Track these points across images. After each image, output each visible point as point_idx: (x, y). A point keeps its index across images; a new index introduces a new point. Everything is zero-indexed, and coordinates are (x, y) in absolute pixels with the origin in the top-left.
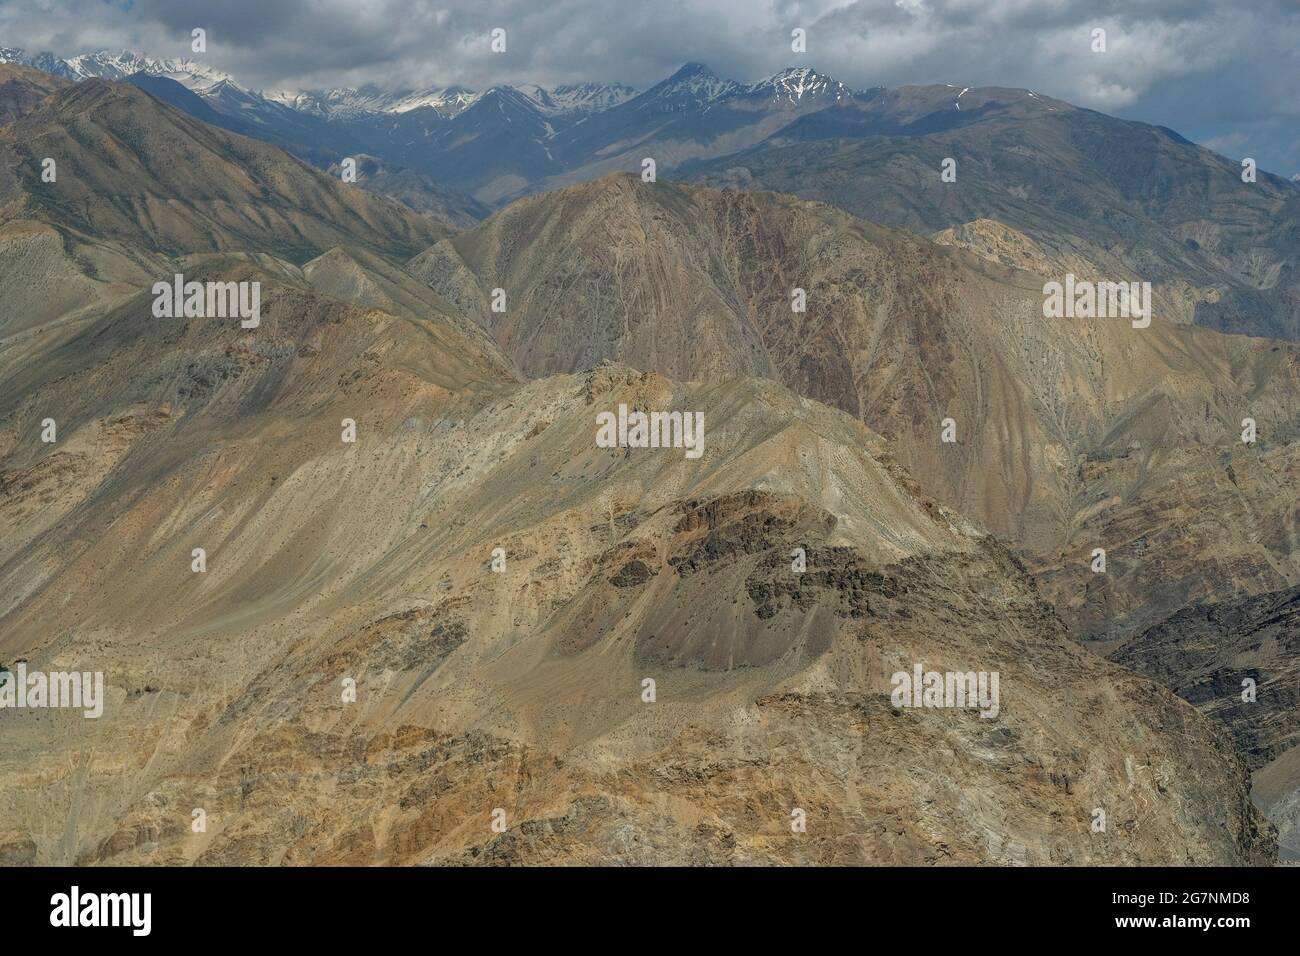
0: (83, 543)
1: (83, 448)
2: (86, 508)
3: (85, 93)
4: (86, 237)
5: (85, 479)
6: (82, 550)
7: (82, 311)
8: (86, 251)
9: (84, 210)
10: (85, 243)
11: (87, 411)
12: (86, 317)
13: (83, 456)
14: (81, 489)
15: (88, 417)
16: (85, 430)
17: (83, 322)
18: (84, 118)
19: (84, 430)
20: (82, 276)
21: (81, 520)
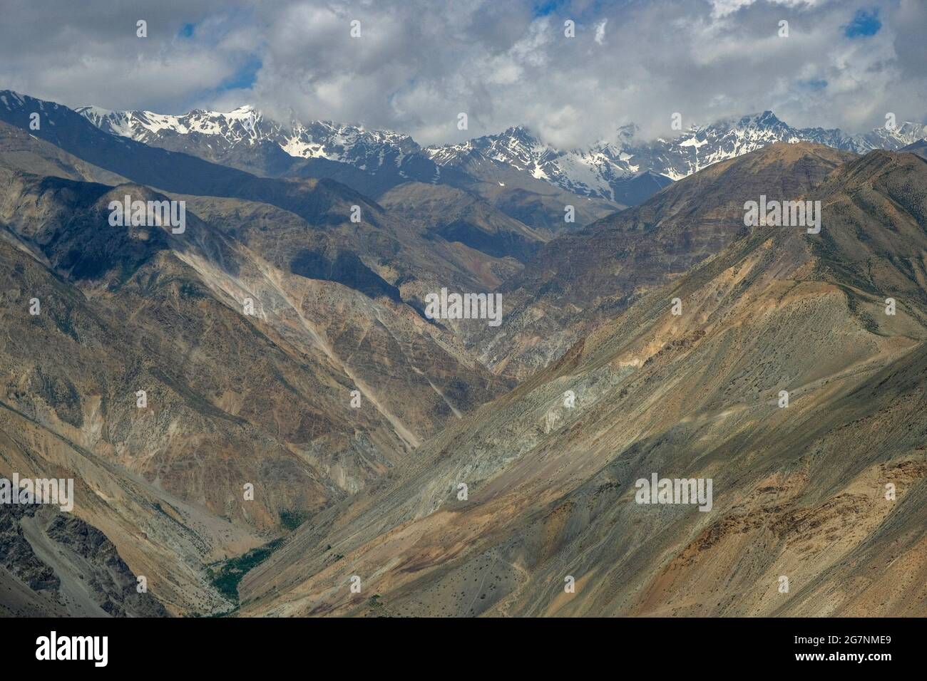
0: (865, 579)
1: (865, 491)
2: (867, 548)
3: (868, 164)
4: (869, 295)
5: (867, 520)
6: (864, 586)
7: (864, 364)
8: (869, 308)
9: (866, 271)
10: (867, 300)
11: (868, 455)
12: (869, 368)
13: (865, 498)
14: (863, 529)
15: (869, 462)
16: (868, 474)
17: (864, 373)
18: (866, 187)
19: (865, 473)
20: (864, 331)
21: (864, 558)
